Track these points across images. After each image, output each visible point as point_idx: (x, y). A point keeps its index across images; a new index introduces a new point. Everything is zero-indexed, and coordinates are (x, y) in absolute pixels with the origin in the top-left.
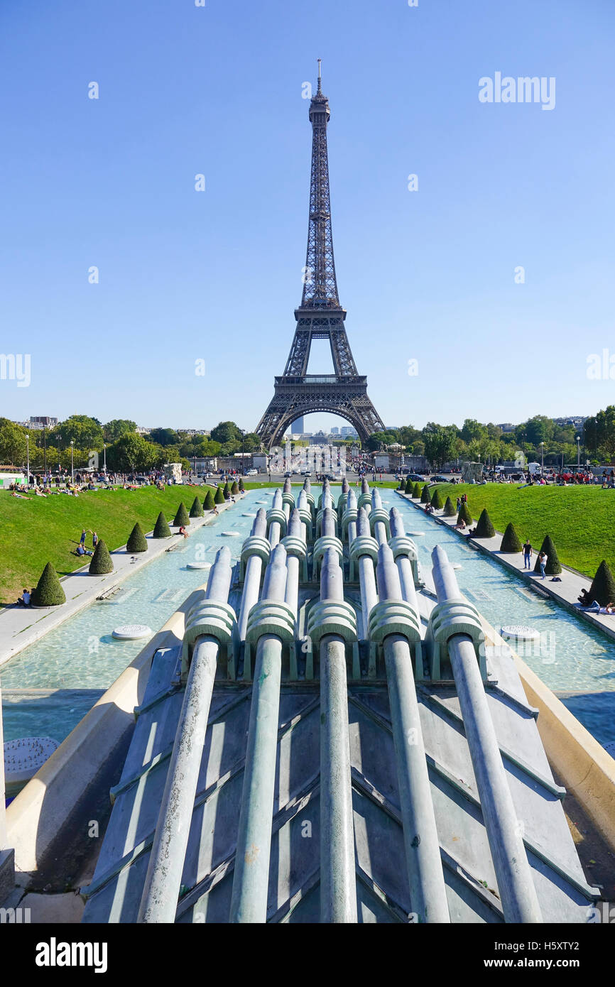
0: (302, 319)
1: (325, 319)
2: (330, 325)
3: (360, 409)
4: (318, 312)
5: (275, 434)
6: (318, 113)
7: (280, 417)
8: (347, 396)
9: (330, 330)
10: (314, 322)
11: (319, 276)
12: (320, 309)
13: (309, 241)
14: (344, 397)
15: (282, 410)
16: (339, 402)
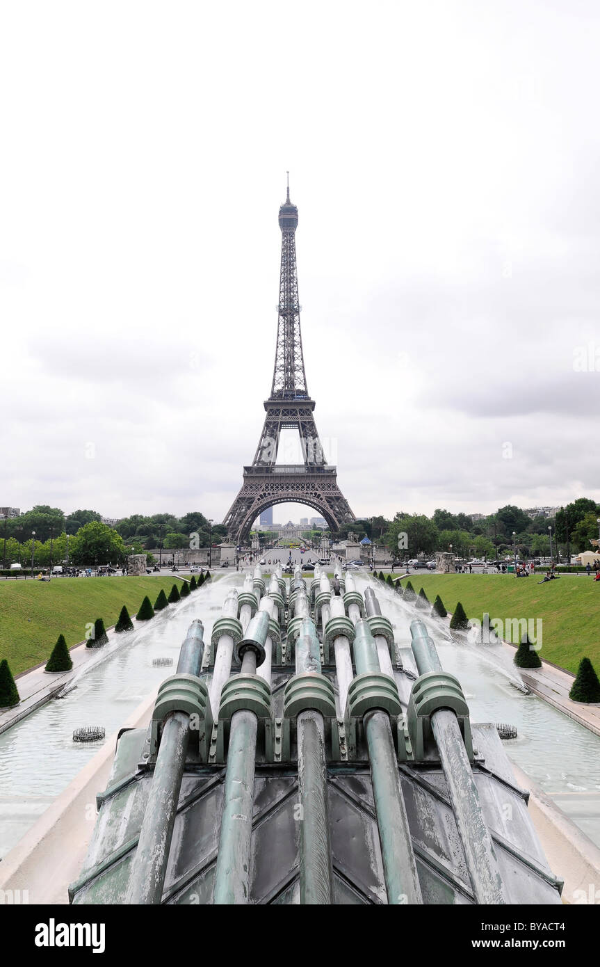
0: (271, 410)
1: (294, 410)
2: (299, 416)
3: (329, 500)
4: (287, 403)
5: (243, 524)
6: (288, 218)
7: (249, 507)
8: (316, 487)
9: (300, 421)
10: (283, 412)
11: (289, 368)
12: (289, 400)
13: (278, 335)
14: (313, 487)
15: (251, 500)
16: (309, 492)
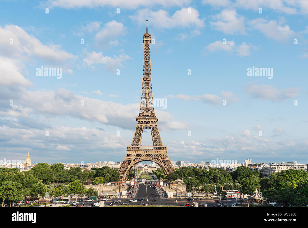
0: (139, 122)
1: (149, 122)
2: (151, 124)
3: (164, 161)
4: (146, 119)
5: (127, 171)
6: (147, 40)
7: (129, 164)
8: (158, 155)
9: (151, 126)
10: (144, 123)
12: (147, 118)
13: (142, 89)
14: (157, 156)
15: (130, 161)
16: (155, 158)
